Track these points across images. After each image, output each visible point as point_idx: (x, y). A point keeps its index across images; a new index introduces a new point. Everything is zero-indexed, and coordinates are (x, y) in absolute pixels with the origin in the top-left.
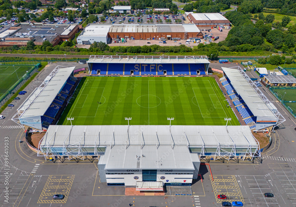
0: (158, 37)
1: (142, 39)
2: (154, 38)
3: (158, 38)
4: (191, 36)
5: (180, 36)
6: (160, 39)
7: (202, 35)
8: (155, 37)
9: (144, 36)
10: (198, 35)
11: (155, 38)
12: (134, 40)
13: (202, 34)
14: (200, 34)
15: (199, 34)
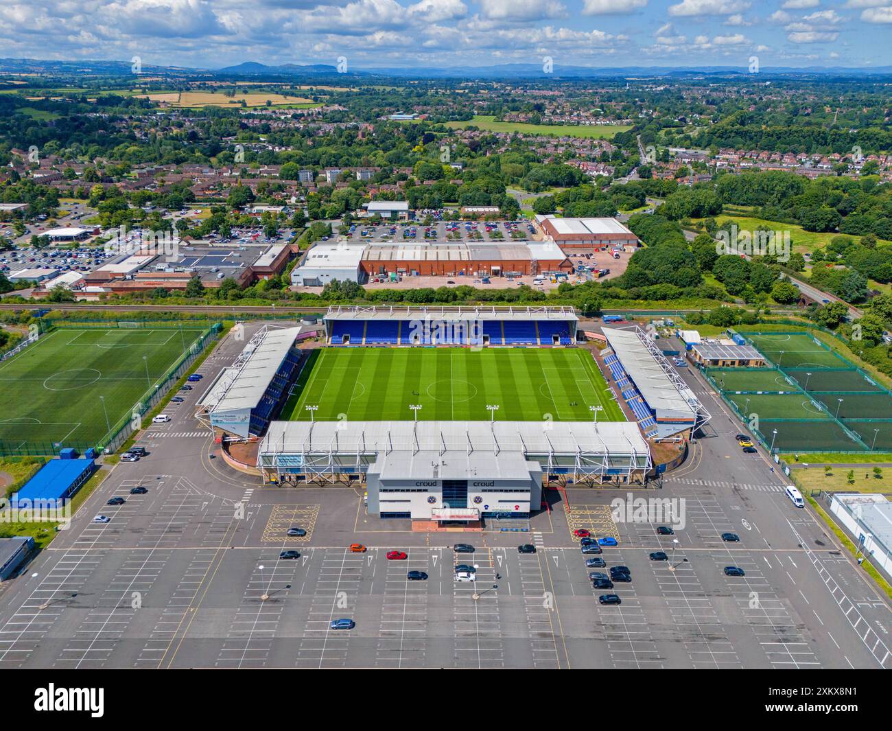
0: (471, 269)
1: (436, 275)
2: (463, 273)
3: (473, 272)
4: (546, 269)
5: (521, 267)
6: (475, 274)
8: (464, 270)
9: (441, 268)
10: (561, 266)
12: (417, 277)
13: (570, 264)
14: (567, 264)
15: (564, 265)
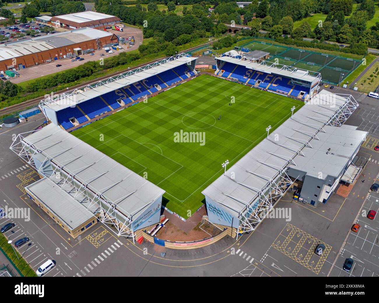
0: (61, 54)
1: (39, 64)
2: (56, 58)
3: (63, 55)
4: (104, 43)
5: (91, 45)
6: (65, 56)
7: (116, 39)
8: (57, 55)
9: (41, 58)
10: (112, 40)
11: (58, 57)
12: (25, 69)
14: (115, 37)
15: (113, 38)
